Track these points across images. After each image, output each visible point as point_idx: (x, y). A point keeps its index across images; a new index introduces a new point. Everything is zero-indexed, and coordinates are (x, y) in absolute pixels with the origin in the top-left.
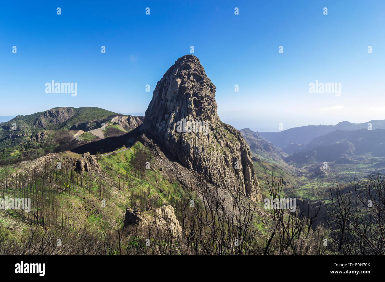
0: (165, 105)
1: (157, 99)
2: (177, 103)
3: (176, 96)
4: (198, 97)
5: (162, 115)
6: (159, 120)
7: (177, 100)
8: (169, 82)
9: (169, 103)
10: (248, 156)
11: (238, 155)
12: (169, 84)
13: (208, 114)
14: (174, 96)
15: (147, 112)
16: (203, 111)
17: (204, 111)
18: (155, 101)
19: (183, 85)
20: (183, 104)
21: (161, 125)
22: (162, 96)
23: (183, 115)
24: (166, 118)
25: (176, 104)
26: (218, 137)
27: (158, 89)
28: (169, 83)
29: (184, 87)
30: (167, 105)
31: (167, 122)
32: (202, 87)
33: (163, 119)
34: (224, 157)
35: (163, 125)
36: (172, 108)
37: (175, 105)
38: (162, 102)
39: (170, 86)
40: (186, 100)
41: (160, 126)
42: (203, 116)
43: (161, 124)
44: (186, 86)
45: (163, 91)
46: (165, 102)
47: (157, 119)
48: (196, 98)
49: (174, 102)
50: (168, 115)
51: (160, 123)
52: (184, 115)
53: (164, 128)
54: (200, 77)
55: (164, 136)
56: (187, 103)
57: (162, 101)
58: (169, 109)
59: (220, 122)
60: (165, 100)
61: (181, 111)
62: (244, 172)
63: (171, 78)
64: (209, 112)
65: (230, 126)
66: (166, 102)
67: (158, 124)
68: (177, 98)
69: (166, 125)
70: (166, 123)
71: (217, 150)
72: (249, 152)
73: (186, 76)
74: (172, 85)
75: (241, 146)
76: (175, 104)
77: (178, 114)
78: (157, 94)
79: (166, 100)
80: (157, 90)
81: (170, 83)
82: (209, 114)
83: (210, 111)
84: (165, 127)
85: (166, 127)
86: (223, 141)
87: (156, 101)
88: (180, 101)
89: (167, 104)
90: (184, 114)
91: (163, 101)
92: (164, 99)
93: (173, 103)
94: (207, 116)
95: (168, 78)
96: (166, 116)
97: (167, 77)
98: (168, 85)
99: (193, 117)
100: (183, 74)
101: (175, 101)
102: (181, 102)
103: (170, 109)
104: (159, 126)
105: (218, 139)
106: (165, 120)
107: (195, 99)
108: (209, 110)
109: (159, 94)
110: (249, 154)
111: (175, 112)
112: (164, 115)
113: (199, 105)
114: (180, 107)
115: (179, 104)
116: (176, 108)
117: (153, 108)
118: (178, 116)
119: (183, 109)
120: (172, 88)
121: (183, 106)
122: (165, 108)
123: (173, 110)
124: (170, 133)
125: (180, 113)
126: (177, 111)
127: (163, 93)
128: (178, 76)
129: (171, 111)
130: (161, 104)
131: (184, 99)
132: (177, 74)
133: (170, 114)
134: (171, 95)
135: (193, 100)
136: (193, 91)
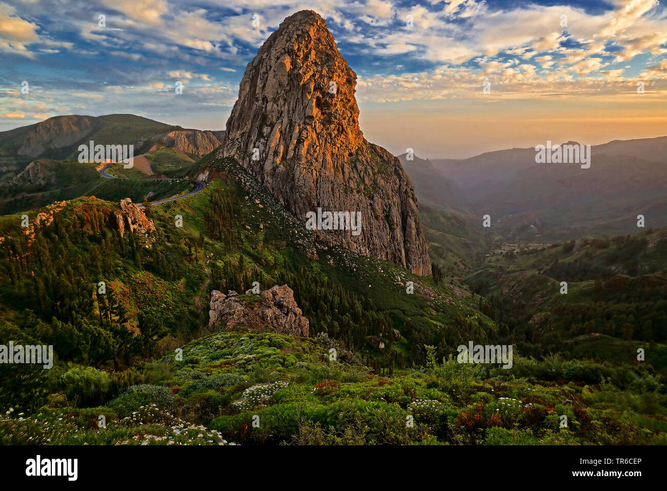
0: (264, 109)
1: (248, 98)
2: (284, 104)
3: (283, 92)
4: (323, 93)
5: (257, 127)
6: (254, 138)
7: (285, 100)
8: (270, 65)
9: (269, 105)
10: (411, 201)
11: (395, 199)
13: (342, 126)
14: (279, 92)
15: (229, 124)
16: (334, 120)
17: (336, 121)
18: (244, 102)
19: (296, 71)
20: (297, 107)
22: (257, 92)
24: (265, 135)
25: (283, 107)
26: (360, 167)
27: (249, 78)
28: (268, 67)
29: (298, 75)
30: (266, 110)
31: (267, 140)
32: (331, 76)
33: (260, 134)
34: (371, 204)
35: (262, 147)
36: (275, 115)
37: (282, 109)
38: (256, 103)
39: (271, 73)
40: (303, 101)
41: (255, 149)
42: (334, 129)
43: (257, 146)
44: (301, 72)
45: (259, 84)
46: (263, 104)
47: (249, 136)
48: (321, 96)
49: (279, 104)
50: (269, 129)
51: (255, 143)
52: (299, 129)
53: (263, 153)
54: (327, 55)
55: (262, 168)
56: (304, 105)
57: (258, 101)
58: (270, 116)
59: (365, 141)
60: (263, 99)
61: (293, 120)
62: (404, 229)
63: (272, 58)
64: (344, 122)
65: (381, 148)
66: (265, 103)
67: (252, 145)
68: (285, 96)
69: (266, 146)
70: (266, 143)
71: (358, 192)
72: (413, 195)
73: (302, 53)
74: (275, 71)
75: (400, 185)
76: (281, 107)
78: (248, 89)
79: (265, 99)
80: (247, 79)
81: (271, 67)
82: (345, 127)
83: (346, 121)
84: (264, 151)
85: (267, 150)
86: (369, 174)
87: (246, 102)
88: (291, 102)
89: (266, 107)
90: (299, 126)
91: (260, 102)
92: (260, 99)
93: (277, 105)
94: (341, 129)
95: (267, 56)
96: (266, 130)
97: (266, 54)
98: (267, 70)
99: (316, 131)
100: (296, 48)
101: (281, 101)
103: (272, 116)
105: (360, 171)
106: (263, 137)
107: (318, 99)
108: (344, 119)
109: (250, 88)
110: (413, 199)
111: (282, 122)
112: (261, 127)
113: (326, 108)
114: (291, 113)
115: (289, 108)
116: (283, 115)
117: (240, 115)
118: (288, 129)
119: (297, 117)
120: (274, 77)
121: (297, 112)
122: (263, 115)
123: (278, 118)
124: (273, 163)
125: (291, 124)
126: (286, 120)
127: (258, 87)
128: (285, 53)
129: (274, 120)
130: (254, 107)
131: (298, 99)
132: (284, 49)
133: (272, 126)
134: (274, 90)
135: (315, 100)
136: (315, 82)
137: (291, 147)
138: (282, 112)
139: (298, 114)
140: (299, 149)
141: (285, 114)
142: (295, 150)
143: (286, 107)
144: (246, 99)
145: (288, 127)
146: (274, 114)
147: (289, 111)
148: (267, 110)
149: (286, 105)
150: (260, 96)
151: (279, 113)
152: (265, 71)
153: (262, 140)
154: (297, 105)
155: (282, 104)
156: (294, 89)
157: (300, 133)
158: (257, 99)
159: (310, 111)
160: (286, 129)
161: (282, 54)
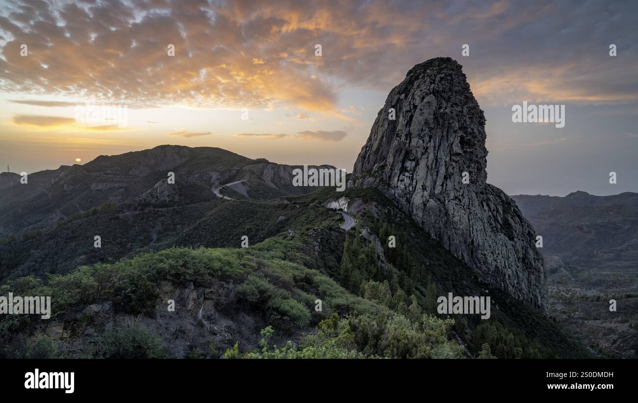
0: (407, 145)
2: (430, 141)
3: (427, 129)
4: (466, 133)
5: (400, 162)
7: (430, 137)
8: (414, 105)
9: (414, 142)
12: (412, 108)
14: (424, 129)
16: (475, 158)
18: (382, 137)
19: (442, 111)
20: (442, 144)
21: (401, 181)
22: (398, 128)
23: (444, 164)
24: (409, 169)
25: (429, 144)
28: (412, 106)
30: (409, 145)
31: (412, 174)
33: (403, 170)
35: (407, 181)
36: (420, 151)
38: (398, 139)
39: (417, 112)
40: (448, 138)
41: (399, 182)
43: (401, 179)
45: (402, 121)
46: (406, 139)
47: (392, 169)
48: (464, 135)
49: (425, 140)
50: (414, 163)
51: (399, 177)
52: (446, 165)
53: (409, 186)
55: (409, 201)
56: (449, 143)
57: (400, 137)
58: (414, 152)
60: (406, 135)
61: (439, 157)
63: (416, 97)
66: (409, 139)
67: (396, 179)
68: (429, 133)
69: (412, 179)
70: (412, 177)
73: (445, 94)
74: (421, 110)
76: (427, 143)
77: (433, 162)
79: (409, 136)
81: (415, 107)
84: (410, 184)
85: (414, 183)
88: (436, 139)
89: (410, 143)
90: (445, 162)
91: (403, 138)
92: (403, 135)
93: (423, 141)
95: (406, 97)
96: (409, 165)
97: (403, 95)
98: (410, 109)
101: (427, 139)
102: (438, 140)
103: (417, 152)
104: (398, 180)
106: (407, 171)
107: (462, 138)
109: (388, 125)
111: (428, 157)
112: (403, 162)
113: (467, 147)
114: (436, 149)
115: (435, 145)
116: (429, 151)
117: (378, 149)
118: (434, 165)
119: (442, 153)
120: (421, 115)
121: (441, 149)
122: (406, 150)
123: (423, 154)
124: (422, 196)
125: (437, 160)
126: (431, 156)
127: (400, 124)
128: (431, 93)
129: (419, 155)
130: (395, 143)
131: (443, 136)
132: (429, 90)
133: (417, 161)
134: (420, 127)
135: (459, 138)
136: (459, 121)
137: (439, 182)
138: (427, 148)
139: (443, 151)
140: (446, 185)
141: (431, 150)
142: (442, 185)
143: (432, 143)
144: (385, 135)
145: (434, 163)
146: (418, 150)
147: (435, 147)
148: (411, 145)
150: (404, 132)
151: (424, 148)
152: (408, 109)
153: (407, 174)
154: (442, 142)
155: (428, 140)
156: (438, 126)
157: (447, 169)
158: (398, 135)
159: (457, 149)
160: (432, 164)
161: (427, 94)
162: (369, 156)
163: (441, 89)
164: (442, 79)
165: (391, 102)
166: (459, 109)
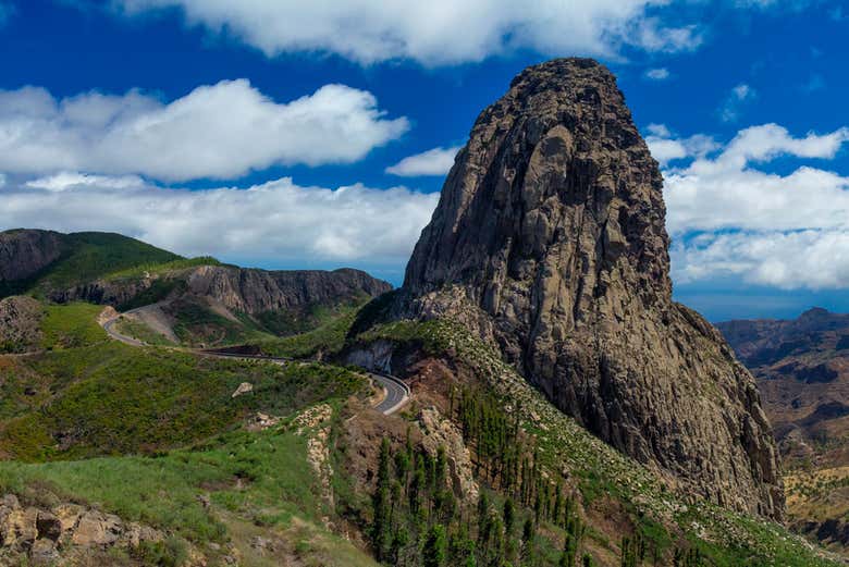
0: (517, 225)
2: (562, 217)
3: (555, 193)
4: (631, 203)
5: (504, 260)
6: (497, 281)
7: (564, 209)
8: (526, 143)
9: (532, 217)
14: (549, 192)
16: (649, 253)
19: (583, 156)
20: (586, 224)
24: (521, 276)
25: (561, 222)
29: (589, 161)
30: (521, 225)
31: (529, 287)
33: (514, 276)
36: (544, 236)
37: (560, 225)
38: (498, 211)
39: (534, 157)
43: (506, 296)
44: (593, 158)
46: (515, 212)
47: (487, 277)
48: (626, 206)
49: (552, 216)
50: (532, 264)
51: (500, 293)
52: (596, 267)
53: (524, 313)
54: (627, 134)
56: (599, 221)
57: (502, 208)
58: (531, 239)
60: (514, 204)
66: (520, 213)
69: (528, 300)
70: (530, 293)
73: (587, 126)
74: (542, 153)
76: (558, 222)
77: (570, 260)
79: (521, 206)
81: (531, 146)
84: (526, 309)
85: (533, 307)
88: (575, 212)
89: (524, 218)
90: (595, 260)
91: (508, 210)
92: (509, 203)
93: (549, 217)
96: (523, 266)
98: (521, 150)
100: (576, 115)
101: (556, 211)
102: (578, 215)
103: (537, 239)
106: (517, 279)
107: (622, 209)
111: (560, 251)
112: (511, 261)
113: (634, 230)
114: (577, 234)
115: (573, 224)
116: (560, 237)
118: (572, 267)
119: (588, 242)
120: (542, 163)
121: (586, 234)
122: (516, 235)
123: (549, 244)
125: (579, 254)
126: (569, 247)
129: (542, 245)
133: (539, 256)
135: (618, 212)
136: (615, 180)
137: (584, 304)
138: (558, 231)
139: (589, 238)
140: (598, 309)
141: (565, 236)
142: (590, 310)
143: (567, 221)
145: (573, 261)
149: (567, 219)
150: (509, 197)
156: (577, 189)
157: (598, 275)
158: (497, 205)
159: (615, 235)
160: (568, 266)
161: (553, 124)
162: (437, 247)
163: (579, 115)
164: (580, 97)
165: (482, 136)
166: (615, 155)
